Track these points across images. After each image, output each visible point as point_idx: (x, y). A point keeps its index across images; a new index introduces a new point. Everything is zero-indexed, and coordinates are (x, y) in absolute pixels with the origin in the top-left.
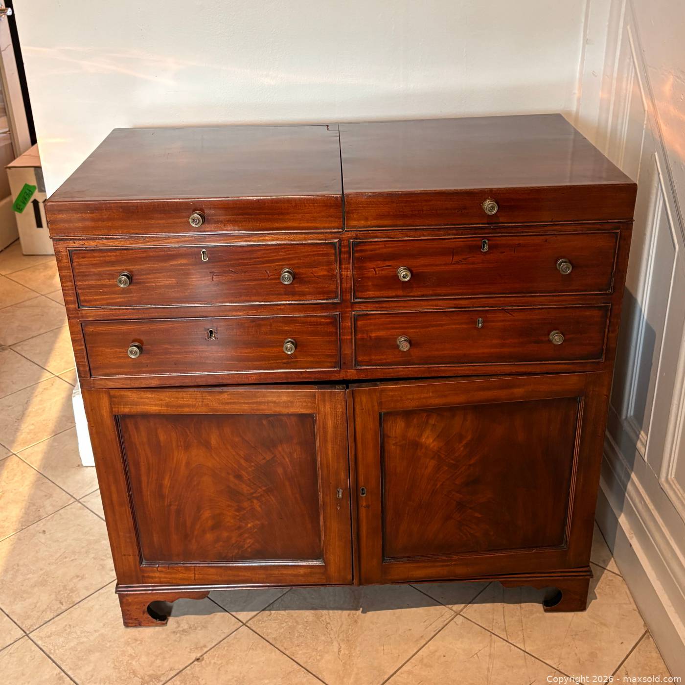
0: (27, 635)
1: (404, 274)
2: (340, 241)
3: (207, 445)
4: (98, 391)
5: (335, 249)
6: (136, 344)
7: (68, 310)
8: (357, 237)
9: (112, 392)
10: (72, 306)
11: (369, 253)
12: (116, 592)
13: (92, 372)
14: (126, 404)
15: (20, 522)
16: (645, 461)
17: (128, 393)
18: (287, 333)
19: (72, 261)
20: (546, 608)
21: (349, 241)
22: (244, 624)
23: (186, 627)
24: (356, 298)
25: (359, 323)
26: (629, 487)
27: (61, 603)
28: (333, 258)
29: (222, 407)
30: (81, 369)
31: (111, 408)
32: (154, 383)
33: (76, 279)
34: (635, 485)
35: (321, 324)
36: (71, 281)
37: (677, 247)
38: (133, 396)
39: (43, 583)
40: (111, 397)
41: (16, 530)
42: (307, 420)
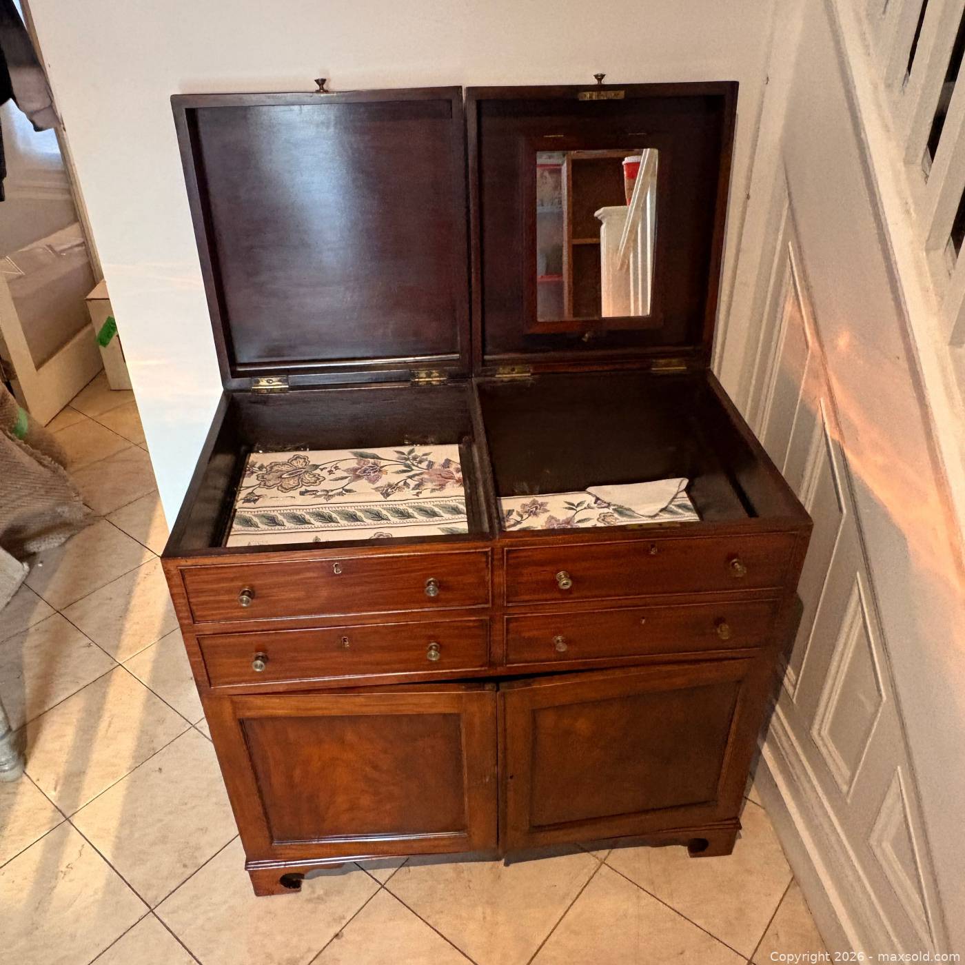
0: (152, 911)
1: (564, 582)
2: (493, 550)
3: (342, 741)
4: (220, 698)
5: (487, 558)
6: (261, 654)
7: (182, 626)
8: (511, 546)
9: (235, 698)
10: (186, 622)
11: (522, 559)
12: (246, 869)
13: (212, 681)
14: (249, 709)
15: (133, 757)
16: (793, 702)
17: (251, 699)
18: (431, 638)
19: (183, 579)
20: (692, 854)
21: (503, 549)
22: (382, 886)
23: (321, 892)
24: (508, 602)
25: (511, 625)
26: (774, 718)
27: (185, 866)
28: (484, 565)
29: (357, 709)
30: (199, 679)
31: (234, 713)
32: (281, 689)
33: (191, 595)
34: (780, 719)
35: (469, 628)
36: (184, 598)
37: (845, 511)
38: (259, 701)
39: (163, 840)
40: (233, 702)
41: (130, 769)
42: (451, 720)
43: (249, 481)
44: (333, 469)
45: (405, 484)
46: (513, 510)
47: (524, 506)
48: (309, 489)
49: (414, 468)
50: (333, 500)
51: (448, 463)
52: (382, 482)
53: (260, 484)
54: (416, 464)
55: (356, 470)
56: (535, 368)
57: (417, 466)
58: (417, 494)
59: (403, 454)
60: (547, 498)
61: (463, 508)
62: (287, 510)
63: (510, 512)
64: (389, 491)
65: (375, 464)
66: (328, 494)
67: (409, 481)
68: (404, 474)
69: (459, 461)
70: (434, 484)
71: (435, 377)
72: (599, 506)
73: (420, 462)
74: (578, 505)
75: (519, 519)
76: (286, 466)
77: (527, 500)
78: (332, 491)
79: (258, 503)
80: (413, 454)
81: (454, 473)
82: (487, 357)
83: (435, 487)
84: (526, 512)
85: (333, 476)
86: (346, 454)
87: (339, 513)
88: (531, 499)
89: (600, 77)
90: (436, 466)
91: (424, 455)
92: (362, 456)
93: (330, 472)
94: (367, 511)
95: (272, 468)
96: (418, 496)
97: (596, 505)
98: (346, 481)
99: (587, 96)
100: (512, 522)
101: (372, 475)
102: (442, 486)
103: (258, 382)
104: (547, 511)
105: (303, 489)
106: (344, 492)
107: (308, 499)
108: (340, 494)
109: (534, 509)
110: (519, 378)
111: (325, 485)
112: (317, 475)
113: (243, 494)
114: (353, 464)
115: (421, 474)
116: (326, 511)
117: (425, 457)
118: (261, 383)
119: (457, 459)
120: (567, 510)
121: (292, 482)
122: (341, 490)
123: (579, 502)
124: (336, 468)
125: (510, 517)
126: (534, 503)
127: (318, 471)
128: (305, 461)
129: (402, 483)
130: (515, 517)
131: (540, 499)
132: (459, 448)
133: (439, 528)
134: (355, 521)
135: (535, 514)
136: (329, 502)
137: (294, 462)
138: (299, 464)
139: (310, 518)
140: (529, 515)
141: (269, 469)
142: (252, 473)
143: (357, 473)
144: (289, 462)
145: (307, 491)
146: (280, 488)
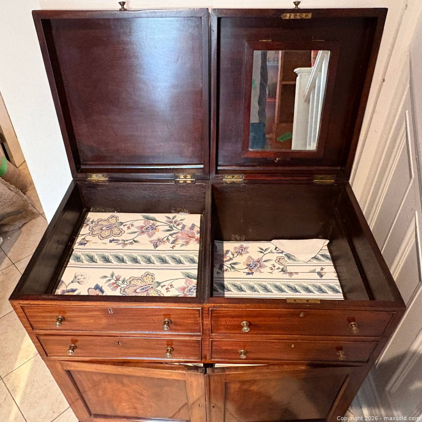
1: (246, 329)
4: (54, 361)
5: (200, 312)
8: (214, 308)
9: (62, 362)
10: (29, 329)
11: (221, 314)
13: (48, 355)
14: (70, 367)
18: (168, 345)
19: (23, 310)
21: (209, 309)
24: (212, 333)
25: (214, 344)
29: (128, 373)
30: (41, 353)
33: (28, 317)
35: (189, 342)
36: (25, 318)
38: (75, 364)
41: (35, 354)
43: (84, 231)
44: (130, 226)
45: (168, 239)
46: (229, 251)
47: (235, 248)
48: (115, 238)
49: (174, 228)
50: (126, 248)
51: (193, 226)
52: (155, 238)
53: (89, 233)
54: (175, 226)
55: (142, 227)
56: (245, 177)
57: (176, 228)
58: (173, 247)
59: (169, 218)
60: (249, 244)
61: (196, 259)
62: (101, 252)
63: (228, 251)
64: (158, 243)
65: (153, 224)
66: (124, 243)
67: (170, 237)
68: (168, 232)
69: (199, 226)
70: (183, 241)
71: (189, 178)
72: (277, 252)
73: (178, 225)
74: (266, 250)
75: (232, 257)
76: (106, 222)
77: (237, 244)
78: (127, 240)
79: (87, 246)
80: (175, 219)
81: (196, 234)
82: (219, 168)
83: (183, 243)
84: (236, 252)
85: (130, 231)
86: (139, 216)
87: (128, 256)
88: (240, 244)
89: (297, 4)
90: (186, 229)
91: (181, 220)
92: (148, 218)
93: (129, 228)
94: (144, 257)
95: (98, 222)
96: (173, 248)
97: (276, 251)
98: (136, 234)
99: (288, 16)
100: (228, 258)
101: (151, 231)
102: (187, 243)
103: (91, 176)
104: (248, 252)
105: (111, 239)
106: (133, 242)
107: (113, 245)
108: (131, 243)
109: (241, 251)
110: (236, 182)
111: (124, 237)
112: (121, 229)
113: (79, 239)
114: (141, 223)
115: (177, 233)
116: (121, 255)
117: (181, 221)
118: (93, 177)
119: (198, 224)
120: (259, 253)
121: (107, 233)
122: (132, 241)
123: (266, 248)
124: (132, 225)
125: (227, 255)
126: (241, 247)
127: (122, 227)
128: (116, 220)
129: (165, 239)
130: (230, 255)
131: (245, 244)
132: (201, 217)
133: (181, 272)
134: (136, 263)
135: (241, 254)
136: (124, 248)
137: (110, 220)
138: (113, 221)
139: (112, 259)
140: (238, 255)
141: (96, 223)
142: (88, 225)
143: (143, 230)
144: (107, 220)
145: (114, 240)
146: (100, 237)
